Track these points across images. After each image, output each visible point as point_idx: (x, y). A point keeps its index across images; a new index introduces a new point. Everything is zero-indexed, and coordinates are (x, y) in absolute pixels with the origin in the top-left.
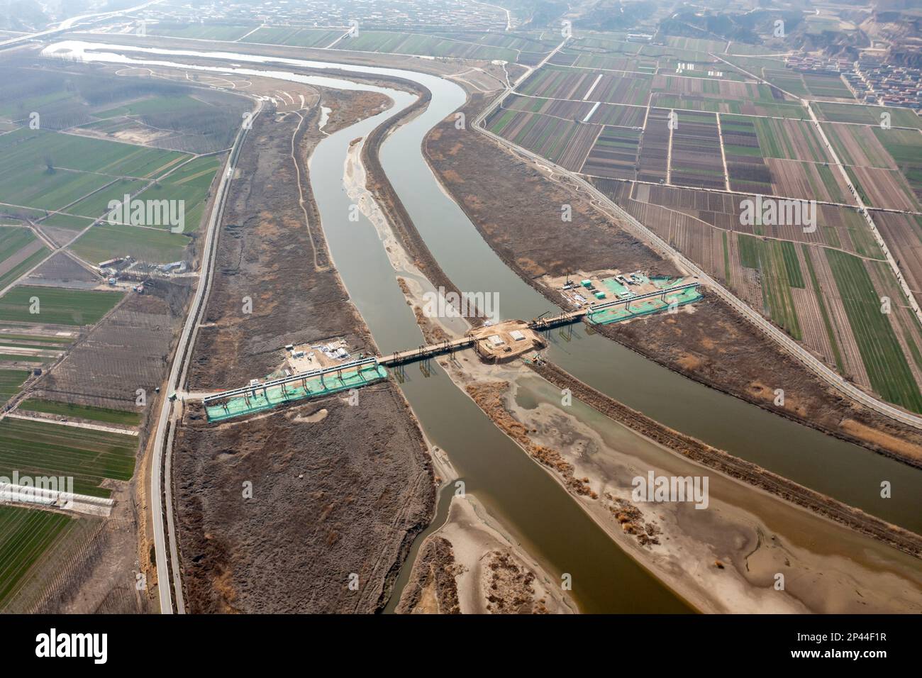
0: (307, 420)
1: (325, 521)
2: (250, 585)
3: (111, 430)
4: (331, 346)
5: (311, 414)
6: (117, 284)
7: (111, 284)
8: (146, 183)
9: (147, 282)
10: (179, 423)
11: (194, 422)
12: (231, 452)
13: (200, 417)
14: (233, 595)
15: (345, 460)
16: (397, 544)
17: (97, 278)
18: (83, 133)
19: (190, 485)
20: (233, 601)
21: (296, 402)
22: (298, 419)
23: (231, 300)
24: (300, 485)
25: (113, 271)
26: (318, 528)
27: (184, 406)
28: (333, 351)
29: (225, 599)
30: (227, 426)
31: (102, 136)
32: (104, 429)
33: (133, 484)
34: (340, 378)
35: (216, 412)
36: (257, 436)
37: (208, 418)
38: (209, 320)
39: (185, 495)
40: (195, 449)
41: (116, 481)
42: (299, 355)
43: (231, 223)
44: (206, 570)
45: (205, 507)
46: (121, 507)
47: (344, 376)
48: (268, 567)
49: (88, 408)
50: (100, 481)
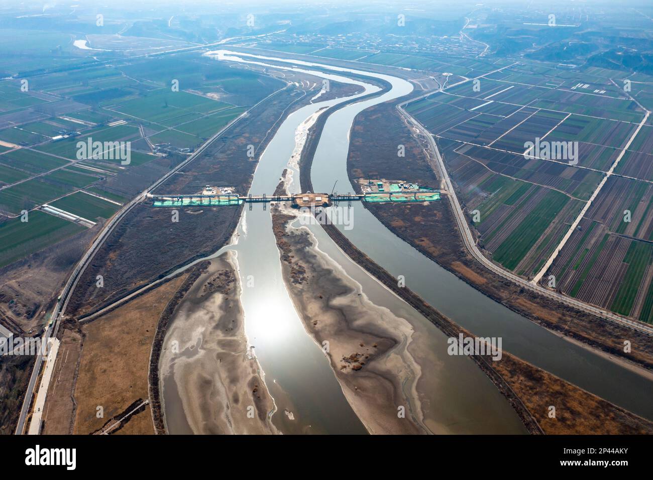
0: (192, 213)
1: (167, 245)
2: (123, 257)
3: (114, 202)
4: (226, 189)
5: (195, 211)
6: (158, 153)
7: (155, 153)
8: (203, 115)
9: (170, 154)
10: (139, 203)
11: (146, 205)
12: (151, 218)
13: (150, 204)
14: (114, 259)
15: (195, 229)
16: (189, 258)
17: (151, 150)
18: (193, 92)
19: (127, 224)
20: (113, 261)
21: (193, 206)
22: (189, 212)
23: (199, 166)
24: (168, 232)
25: (159, 148)
26: (162, 247)
27: (146, 199)
28: (225, 191)
29: (110, 259)
30: (158, 209)
31: (200, 94)
32: (112, 201)
33: (107, 220)
34: (219, 201)
35: (157, 204)
36: (165, 214)
37: (153, 205)
38: (182, 171)
39: (122, 226)
40: (138, 213)
41: (103, 218)
42: (209, 190)
43: (226, 136)
44: (111, 250)
45: (127, 232)
46: (98, 226)
47: (221, 200)
48: (134, 254)
49: (112, 194)
50: (97, 217)
